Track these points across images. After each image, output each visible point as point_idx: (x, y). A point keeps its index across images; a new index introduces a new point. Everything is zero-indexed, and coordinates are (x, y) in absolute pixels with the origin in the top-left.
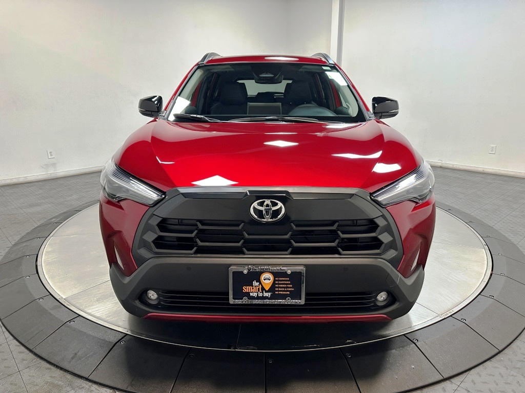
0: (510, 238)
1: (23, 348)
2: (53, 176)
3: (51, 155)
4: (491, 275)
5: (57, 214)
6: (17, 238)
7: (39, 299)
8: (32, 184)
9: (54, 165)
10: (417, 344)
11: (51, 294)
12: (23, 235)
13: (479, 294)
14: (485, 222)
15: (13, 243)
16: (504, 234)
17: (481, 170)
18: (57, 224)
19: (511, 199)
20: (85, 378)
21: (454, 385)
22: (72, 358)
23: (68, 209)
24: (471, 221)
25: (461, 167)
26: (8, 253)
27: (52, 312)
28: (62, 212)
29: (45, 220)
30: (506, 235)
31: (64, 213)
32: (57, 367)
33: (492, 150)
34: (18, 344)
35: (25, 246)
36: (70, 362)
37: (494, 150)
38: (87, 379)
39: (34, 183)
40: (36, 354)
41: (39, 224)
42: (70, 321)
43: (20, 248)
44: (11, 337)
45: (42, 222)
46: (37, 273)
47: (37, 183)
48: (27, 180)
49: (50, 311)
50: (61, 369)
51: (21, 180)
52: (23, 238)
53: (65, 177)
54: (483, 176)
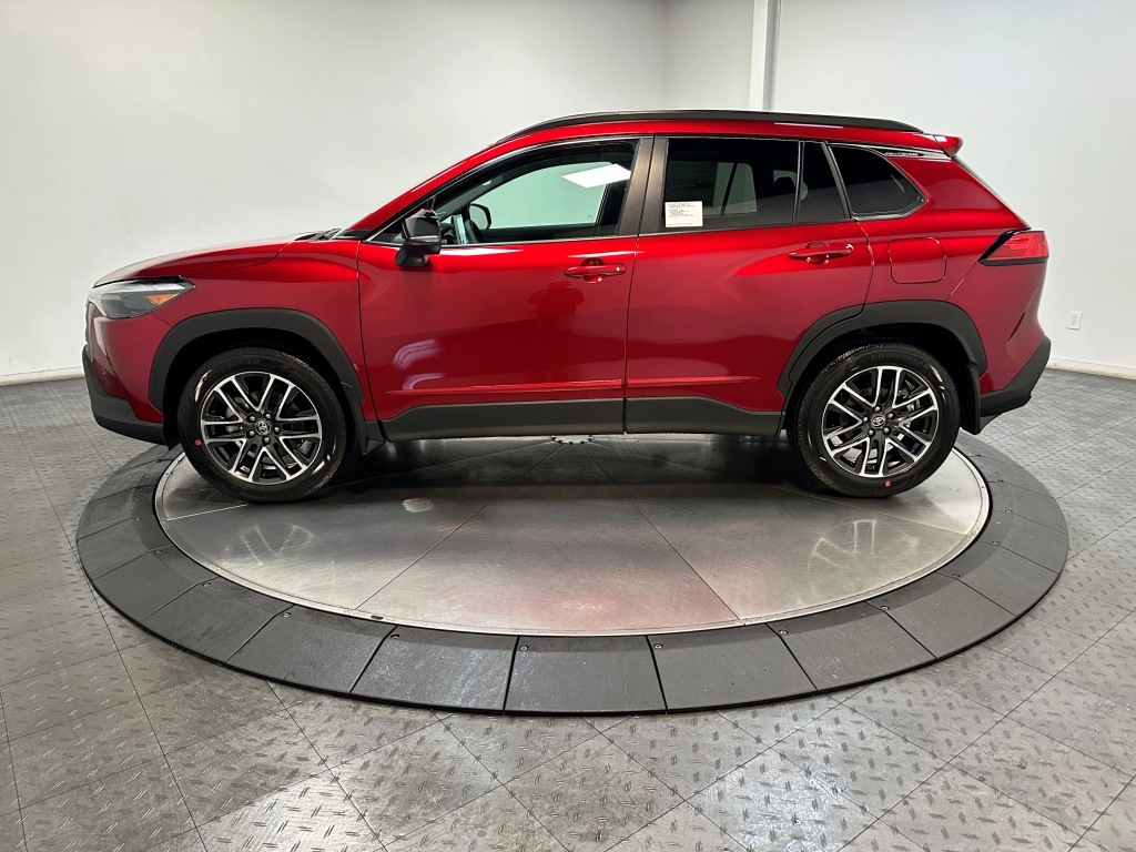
0: (1050, 487)
1: (124, 621)
6: (123, 461)
10: (784, 638)
11: (176, 547)
14: (1013, 459)
15: (115, 470)
16: (1041, 480)
19: (1089, 419)
20: (220, 662)
21: (832, 701)
22: (204, 635)
26: (106, 484)
30: (1045, 483)
32: (179, 647)
34: (116, 614)
36: (199, 640)
38: (224, 665)
40: (146, 630)
44: (107, 606)
46: (155, 514)
50: (185, 650)
52: (132, 461)
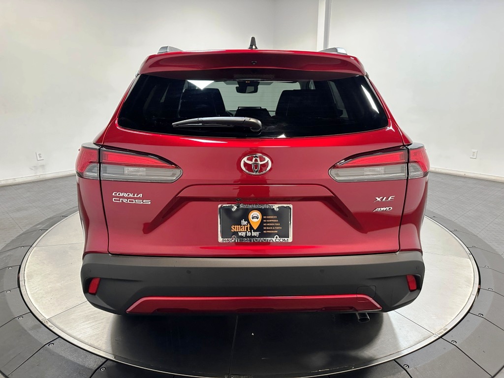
0: (495, 248)
2: (42, 177)
3: (40, 157)
4: (479, 290)
5: (44, 219)
7: (19, 317)
8: (20, 186)
9: (43, 166)
10: (408, 370)
11: (31, 312)
12: (7, 242)
13: (468, 312)
16: (488, 243)
17: (462, 174)
18: (43, 231)
19: (493, 205)
23: (55, 214)
24: (456, 230)
25: (443, 171)
27: (31, 333)
28: (49, 217)
29: (31, 226)
30: (491, 244)
31: (50, 218)
33: (473, 155)
35: (9, 255)
37: (475, 154)
39: (22, 185)
41: (24, 230)
42: (49, 343)
43: (3, 258)
45: (28, 228)
46: (19, 287)
47: (25, 185)
48: (15, 182)
49: (30, 332)
51: (10, 182)
52: (7, 245)
53: (54, 179)
54: (464, 180)
